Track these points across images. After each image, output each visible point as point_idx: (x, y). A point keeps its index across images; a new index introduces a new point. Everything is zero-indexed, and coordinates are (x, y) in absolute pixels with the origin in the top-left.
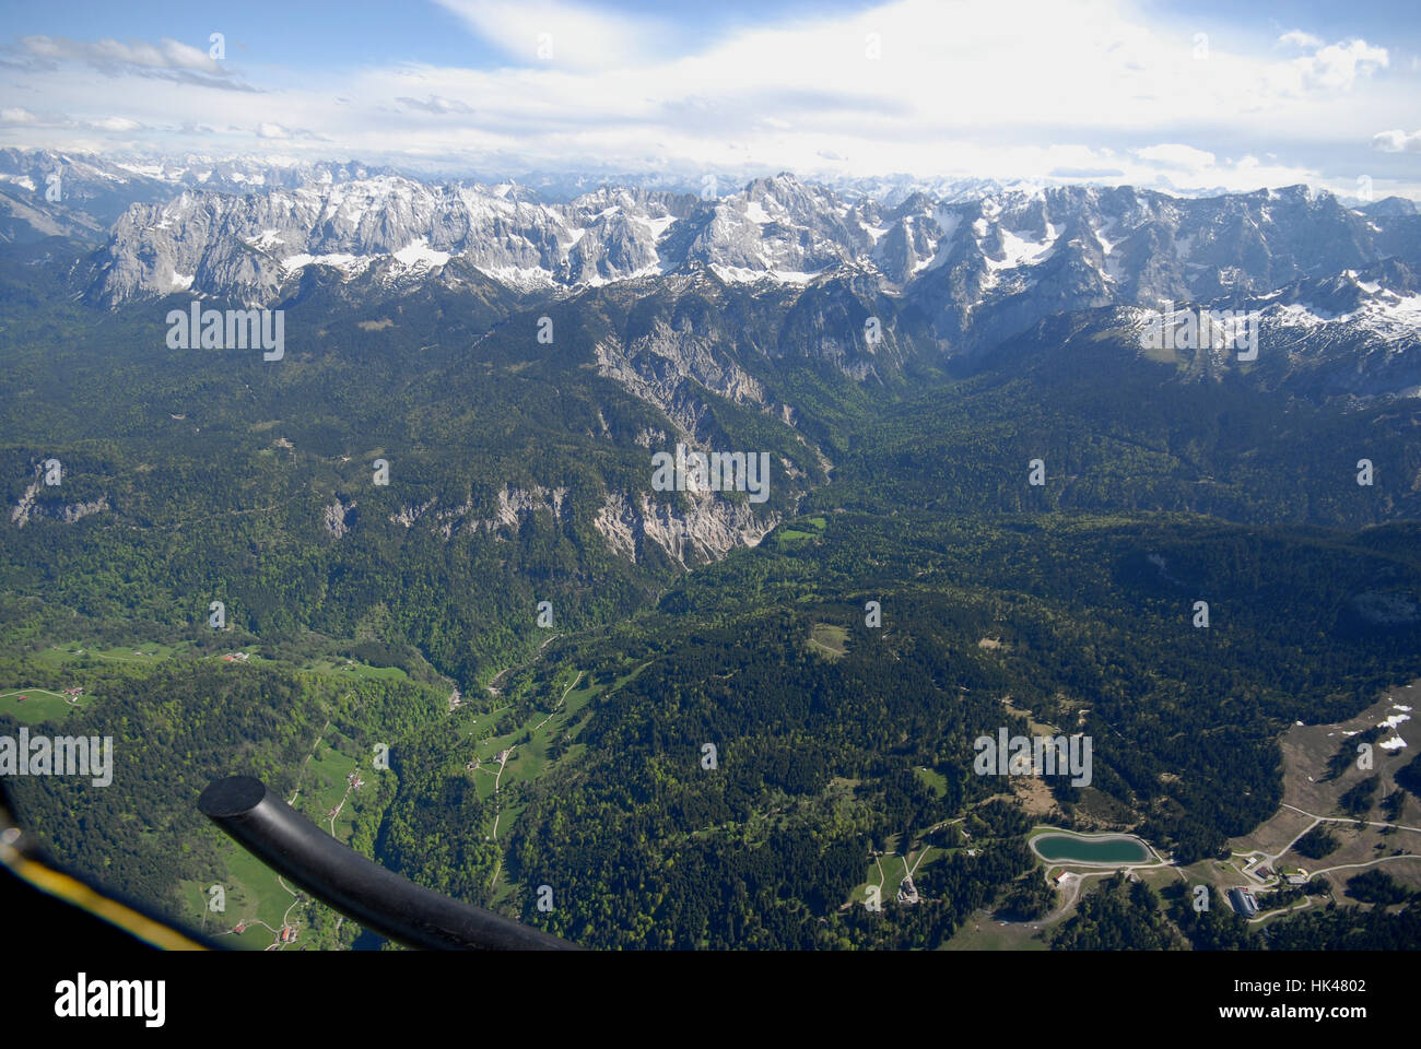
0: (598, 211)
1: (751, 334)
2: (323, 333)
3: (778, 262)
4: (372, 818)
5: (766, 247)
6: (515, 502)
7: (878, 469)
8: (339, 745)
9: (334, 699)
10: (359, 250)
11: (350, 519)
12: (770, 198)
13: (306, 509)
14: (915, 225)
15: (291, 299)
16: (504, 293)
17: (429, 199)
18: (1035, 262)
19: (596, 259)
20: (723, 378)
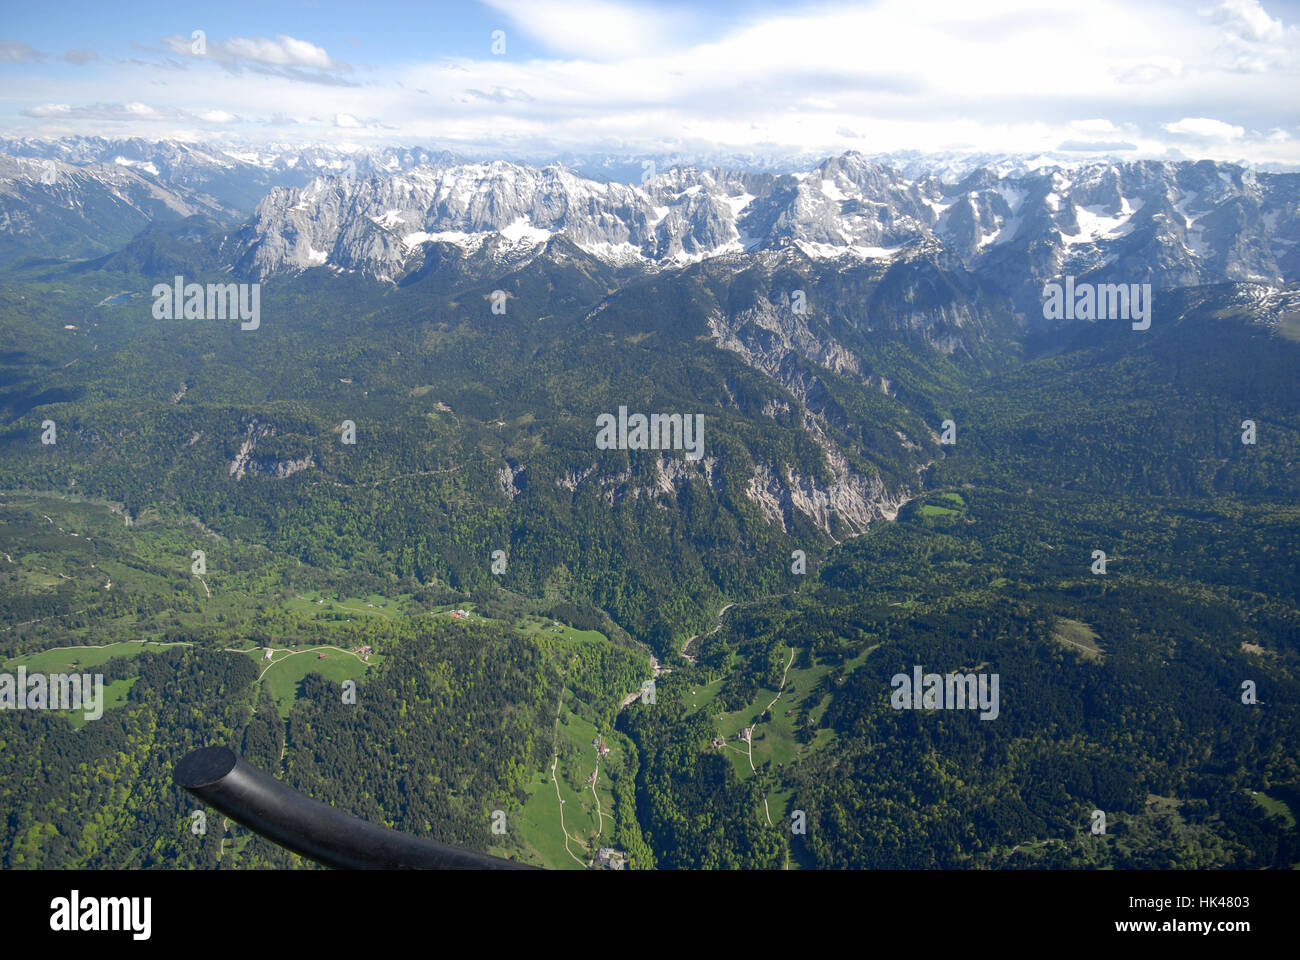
0: (680, 190)
1: (842, 308)
2: (454, 304)
3: (858, 238)
4: (628, 788)
5: (846, 224)
6: (670, 470)
7: (997, 444)
8: (579, 709)
9: (565, 663)
10: (469, 228)
11: (519, 481)
12: (843, 176)
13: (482, 471)
14: (981, 200)
15: (414, 273)
16: (603, 268)
17: (530, 180)
18: (1113, 236)
19: (681, 235)
20: (821, 351)
